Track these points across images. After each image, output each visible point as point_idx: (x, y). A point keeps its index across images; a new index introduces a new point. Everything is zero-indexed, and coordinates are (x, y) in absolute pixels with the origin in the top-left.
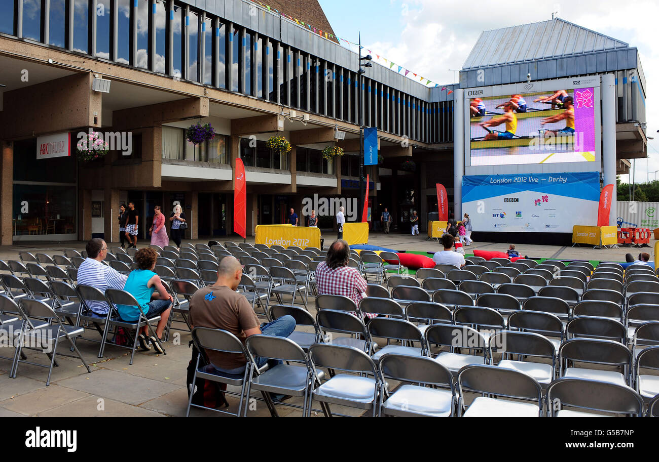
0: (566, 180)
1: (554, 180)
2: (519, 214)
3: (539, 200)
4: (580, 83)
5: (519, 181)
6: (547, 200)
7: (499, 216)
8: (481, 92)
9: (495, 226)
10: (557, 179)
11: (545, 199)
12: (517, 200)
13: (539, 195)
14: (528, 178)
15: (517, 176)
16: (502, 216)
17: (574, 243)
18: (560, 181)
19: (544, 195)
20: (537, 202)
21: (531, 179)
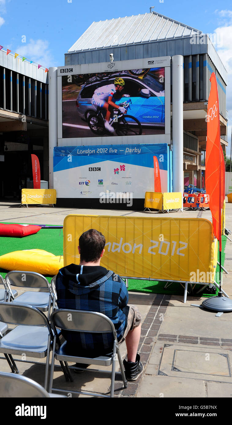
0: (140, 151)
1: (130, 151)
2: (101, 182)
3: (118, 169)
4: (154, 63)
5: (101, 151)
6: (124, 169)
7: (84, 183)
8: (72, 70)
9: (81, 193)
10: (133, 150)
11: (123, 168)
12: (100, 169)
13: (117, 165)
14: (109, 149)
15: (100, 147)
16: (87, 184)
17: (146, 208)
18: (135, 152)
19: (122, 164)
20: (116, 171)
21: (111, 151)
